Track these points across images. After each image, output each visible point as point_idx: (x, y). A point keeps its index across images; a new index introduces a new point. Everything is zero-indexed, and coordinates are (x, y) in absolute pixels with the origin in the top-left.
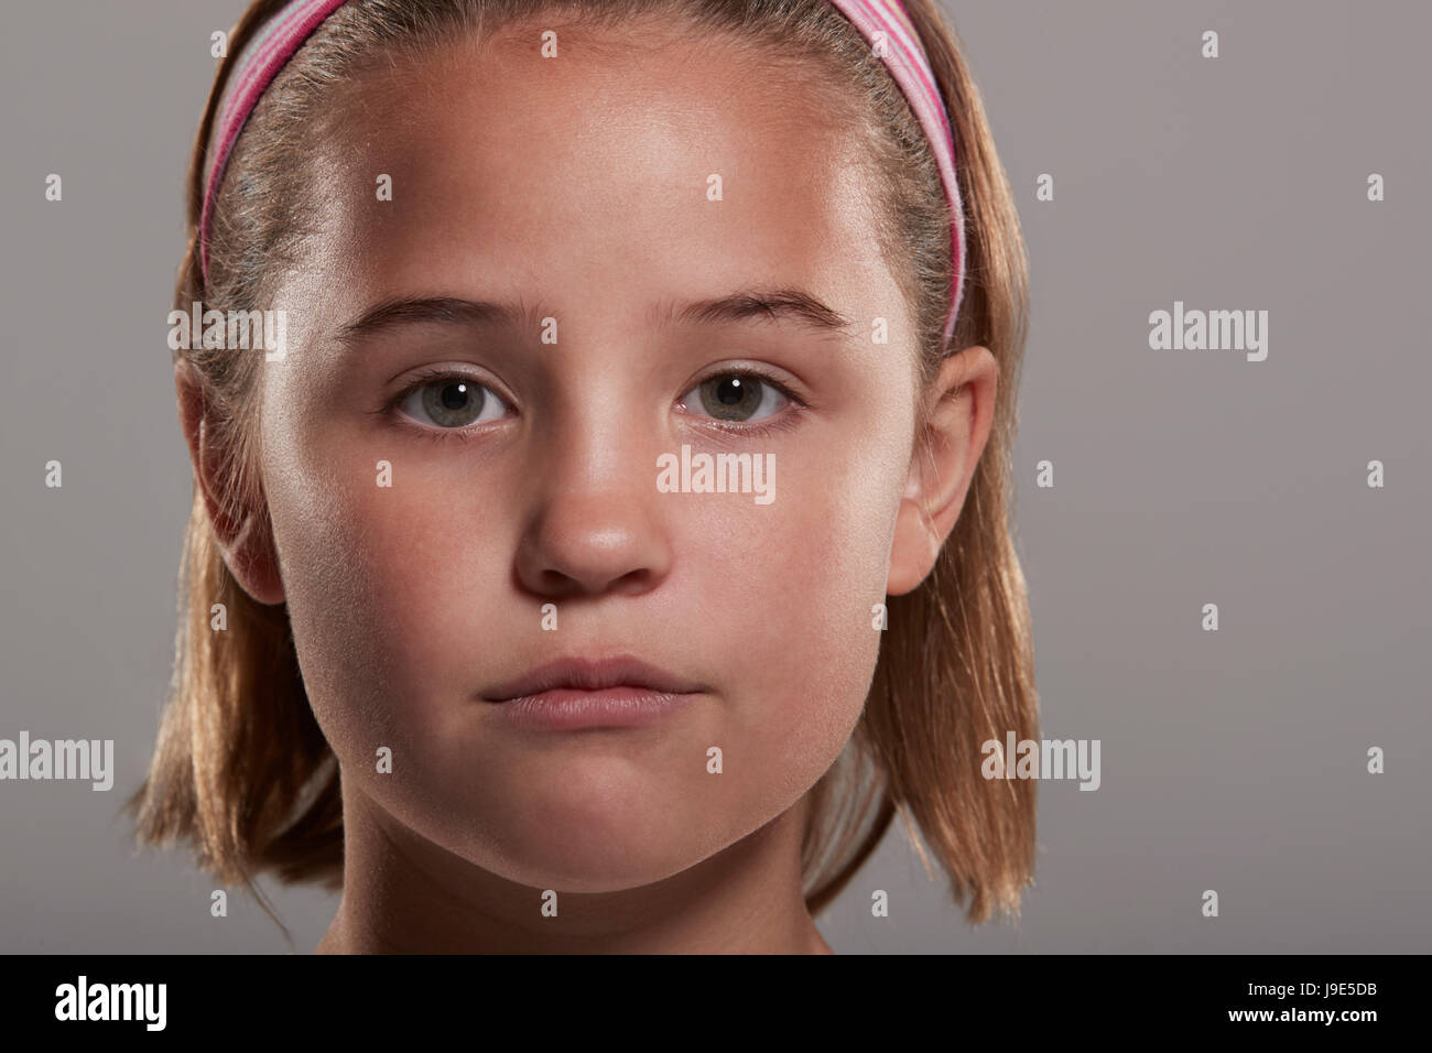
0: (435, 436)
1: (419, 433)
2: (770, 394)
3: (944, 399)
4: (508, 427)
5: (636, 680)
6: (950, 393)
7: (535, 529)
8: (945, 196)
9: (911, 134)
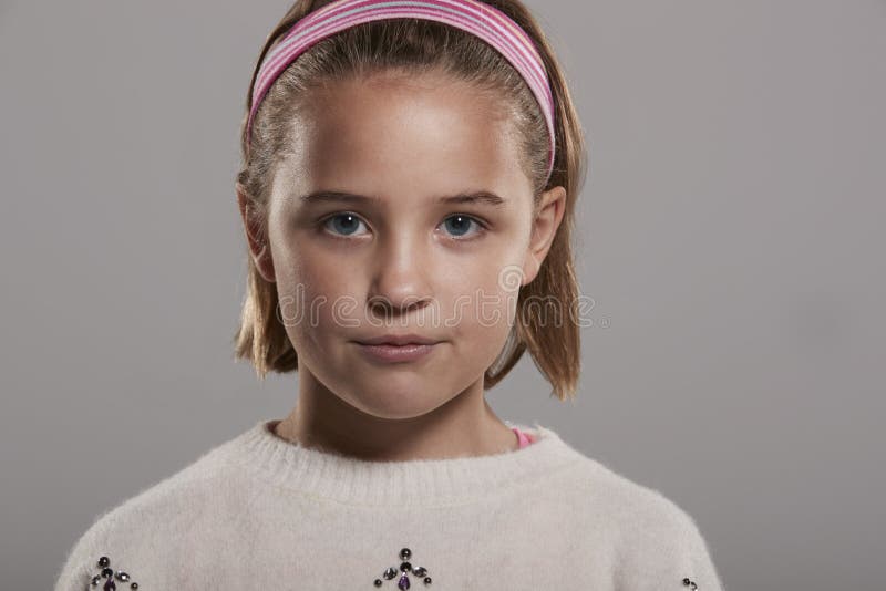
0: (338, 238)
1: (332, 237)
2: (473, 224)
3: (544, 209)
4: (369, 236)
5: (414, 342)
6: (546, 207)
7: (377, 283)
8: (548, 135)
9: (536, 112)
